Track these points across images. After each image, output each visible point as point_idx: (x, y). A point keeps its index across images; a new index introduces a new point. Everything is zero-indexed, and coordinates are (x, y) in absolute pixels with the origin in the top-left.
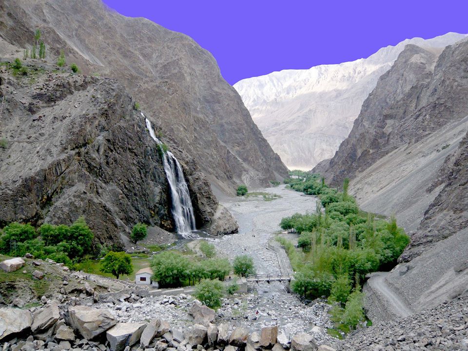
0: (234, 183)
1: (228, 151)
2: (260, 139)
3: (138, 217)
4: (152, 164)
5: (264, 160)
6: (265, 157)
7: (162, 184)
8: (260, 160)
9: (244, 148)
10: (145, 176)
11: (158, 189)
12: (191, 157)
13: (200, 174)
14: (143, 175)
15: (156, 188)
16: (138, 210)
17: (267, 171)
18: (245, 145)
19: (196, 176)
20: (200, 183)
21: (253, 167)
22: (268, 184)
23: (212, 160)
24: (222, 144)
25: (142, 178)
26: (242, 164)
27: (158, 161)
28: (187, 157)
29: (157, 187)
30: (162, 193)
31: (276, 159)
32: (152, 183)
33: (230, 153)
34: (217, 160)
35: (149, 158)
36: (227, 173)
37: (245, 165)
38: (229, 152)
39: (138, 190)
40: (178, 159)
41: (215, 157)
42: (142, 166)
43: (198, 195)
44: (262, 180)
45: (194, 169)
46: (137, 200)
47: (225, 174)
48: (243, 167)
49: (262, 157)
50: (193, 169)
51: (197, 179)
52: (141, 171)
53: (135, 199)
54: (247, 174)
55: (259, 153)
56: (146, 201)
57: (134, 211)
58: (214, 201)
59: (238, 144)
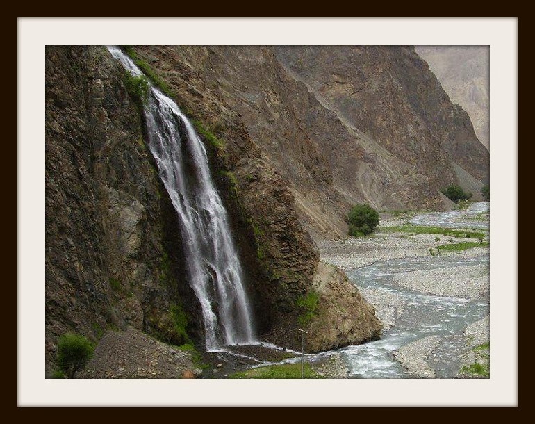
0: (336, 197)
1: (311, 97)
2: (407, 62)
3: (74, 300)
4: (111, 132)
5: (422, 127)
6: (424, 116)
7: (147, 198)
8: (410, 127)
9: (359, 90)
10: (91, 171)
11: (131, 215)
12: (229, 113)
13: (259, 166)
14: (83, 169)
15: (127, 209)
16: (73, 280)
17: (431, 159)
18: (364, 79)
19: (247, 171)
20: (263, 193)
21: (389, 148)
22: (436, 201)
23: (266, 125)
24: (293, 76)
25: (81, 177)
26: (355, 138)
27: (127, 125)
28: (219, 112)
29: (127, 205)
30: (145, 227)
31: (456, 122)
32: (112, 194)
33: (317, 103)
34: (282, 127)
35: (101, 114)
36: (315, 168)
37: (366, 143)
38: (313, 102)
39: (71, 216)
40: (189, 116)
41: (277, 116)
42: (80, 139)
43: (257, 230)
44: (420, 188)
45: (242, 149)
46: (69, 247)
47: (308, 168)
48: (359, 148)
49: (416, 118)
50: (237, 150)
51: (252, 180)
52: (78, 155)
53: (61, 243)
54: (372, 168)
55: (407, 106)
56: (97, 250)
57: (62, 281)
58: (304, 249)
59: (341, 76)
